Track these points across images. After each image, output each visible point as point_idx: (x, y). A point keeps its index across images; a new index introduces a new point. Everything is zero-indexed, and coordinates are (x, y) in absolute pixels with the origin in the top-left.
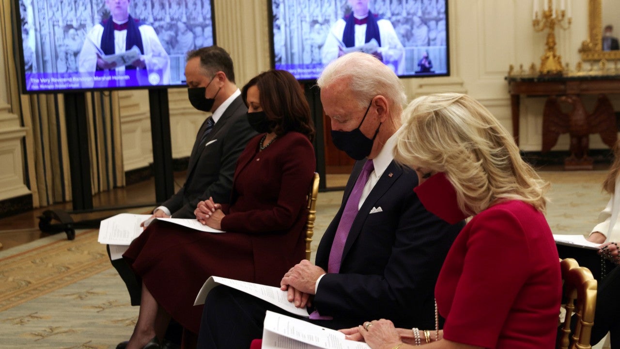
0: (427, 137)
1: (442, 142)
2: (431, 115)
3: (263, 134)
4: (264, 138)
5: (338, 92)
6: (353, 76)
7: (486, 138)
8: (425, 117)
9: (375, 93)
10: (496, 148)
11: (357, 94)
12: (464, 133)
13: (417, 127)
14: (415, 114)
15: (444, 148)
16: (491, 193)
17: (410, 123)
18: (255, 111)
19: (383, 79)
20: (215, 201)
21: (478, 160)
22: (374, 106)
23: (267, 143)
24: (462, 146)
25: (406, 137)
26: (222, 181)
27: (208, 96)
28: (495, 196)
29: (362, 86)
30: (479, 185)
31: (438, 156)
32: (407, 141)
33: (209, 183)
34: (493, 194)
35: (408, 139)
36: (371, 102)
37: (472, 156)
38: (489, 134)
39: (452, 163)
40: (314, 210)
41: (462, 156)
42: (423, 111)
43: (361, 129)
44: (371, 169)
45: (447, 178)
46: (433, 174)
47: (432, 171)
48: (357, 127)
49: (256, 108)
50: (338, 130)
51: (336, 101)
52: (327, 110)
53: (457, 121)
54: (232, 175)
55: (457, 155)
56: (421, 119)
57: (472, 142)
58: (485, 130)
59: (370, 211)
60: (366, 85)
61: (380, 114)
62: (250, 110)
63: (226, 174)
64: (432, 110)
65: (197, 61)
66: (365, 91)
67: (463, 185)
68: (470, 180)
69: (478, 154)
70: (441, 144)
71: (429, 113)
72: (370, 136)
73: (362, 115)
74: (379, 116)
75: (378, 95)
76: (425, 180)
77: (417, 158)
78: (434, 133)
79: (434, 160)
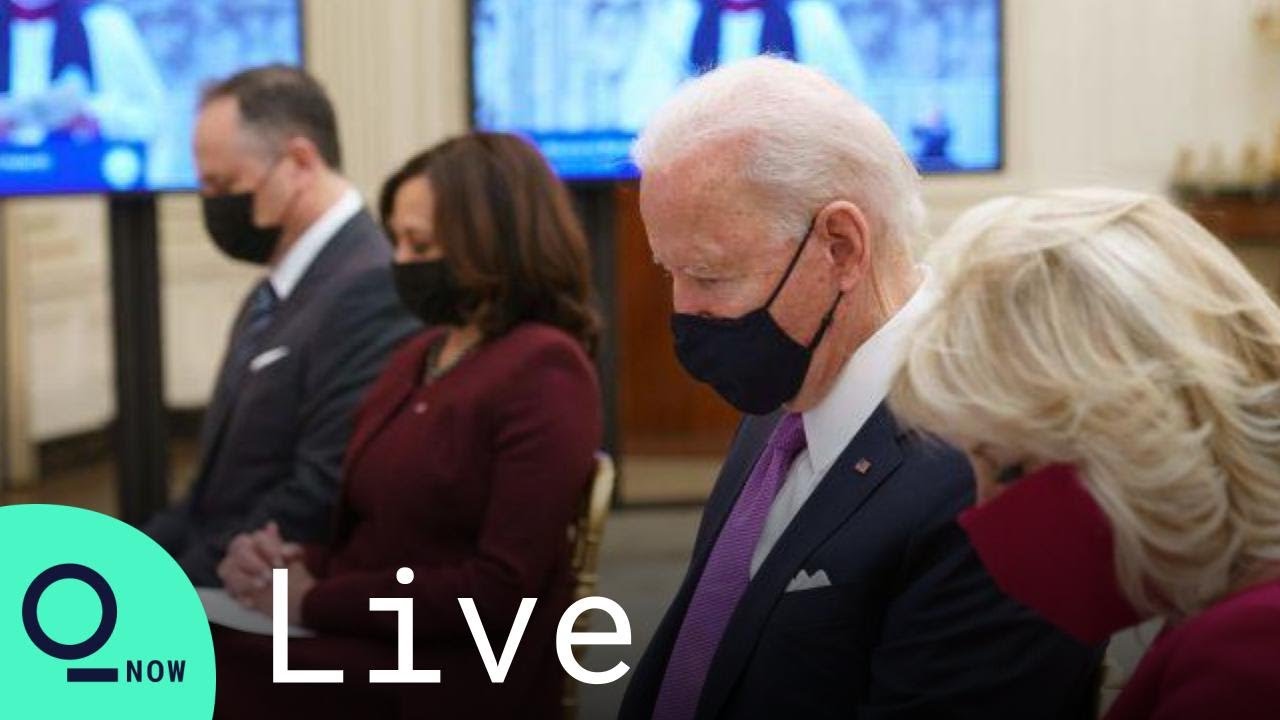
0: (1015, 339)
1: (1068, 354)
2: (1032, 264)
3: (440, 330)
4: (440, 343)
5: (704, 188)
6: (757, 132)
7: (1224, 346)
8: (1011, 269)
9: (829, 194)
10: (1256, 385)
11: (766, 195)
12: (1150, 329)
13: (979, 302)
14: (974, 260)
15: (1076, 378)
16: (1236, 542)
17: (954, 292)
18: (419, 258)
19: (855, 146)
20: (286, 536)
21: (1195, 422)
22: (821, 237)
23: (450, 356)
24: (1141, 373)
25: (941, 339)
26: (305, 477)
27: (263, 218)
28: (1254, 551)
29: (788, 169)
30: (1197, 512)
31: (1055, 406)
32: (943, 350)
33: (267, 485)
34: (1245, 544)
35: (949, 344)
36: (814, 221)
37: (1176, 410)
38: (1236, 335)
39: (1101, 432)
40: (592, 570)
41: (1142, 409)
42: (1002, 250)
43: (775, 311)
44: (797, 446)
45: (1086, 484)
46: (1032, 469)
47: (1029, 458)
48: (763, 304)
49: (420, 247)
50: (693, 311)
51: (698, 215)
52: (662, 248)
53: (1125, 284)
54: (338, 460)
55: (1123, 404)
56: (996, 277)
57: (1176, 363)
58: (1221, 321)
59: (787, 582)
60: (802, 164)
61: (840, 264)
62: (404, 254)
63: (318, 456)
64: (1035, 247)
65: (228, 110)
66: (797, 186)
67: (1139, 511)
68: (1165, 493)
69: (1193, 401)
70: (1066, 364)
71: (1026, 258)
72: (801, 335)
73: (780, 263)
74: (837, 271)
75: (837, 198)
76: (1000, 489)
77: (976, 411)
78: (1042, 328)
79: (1036, 417)
